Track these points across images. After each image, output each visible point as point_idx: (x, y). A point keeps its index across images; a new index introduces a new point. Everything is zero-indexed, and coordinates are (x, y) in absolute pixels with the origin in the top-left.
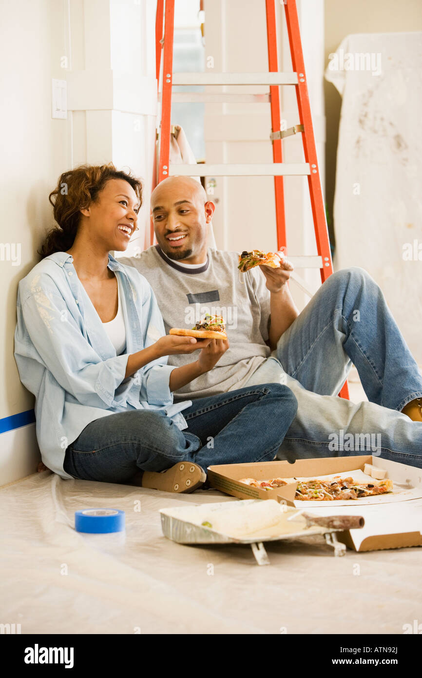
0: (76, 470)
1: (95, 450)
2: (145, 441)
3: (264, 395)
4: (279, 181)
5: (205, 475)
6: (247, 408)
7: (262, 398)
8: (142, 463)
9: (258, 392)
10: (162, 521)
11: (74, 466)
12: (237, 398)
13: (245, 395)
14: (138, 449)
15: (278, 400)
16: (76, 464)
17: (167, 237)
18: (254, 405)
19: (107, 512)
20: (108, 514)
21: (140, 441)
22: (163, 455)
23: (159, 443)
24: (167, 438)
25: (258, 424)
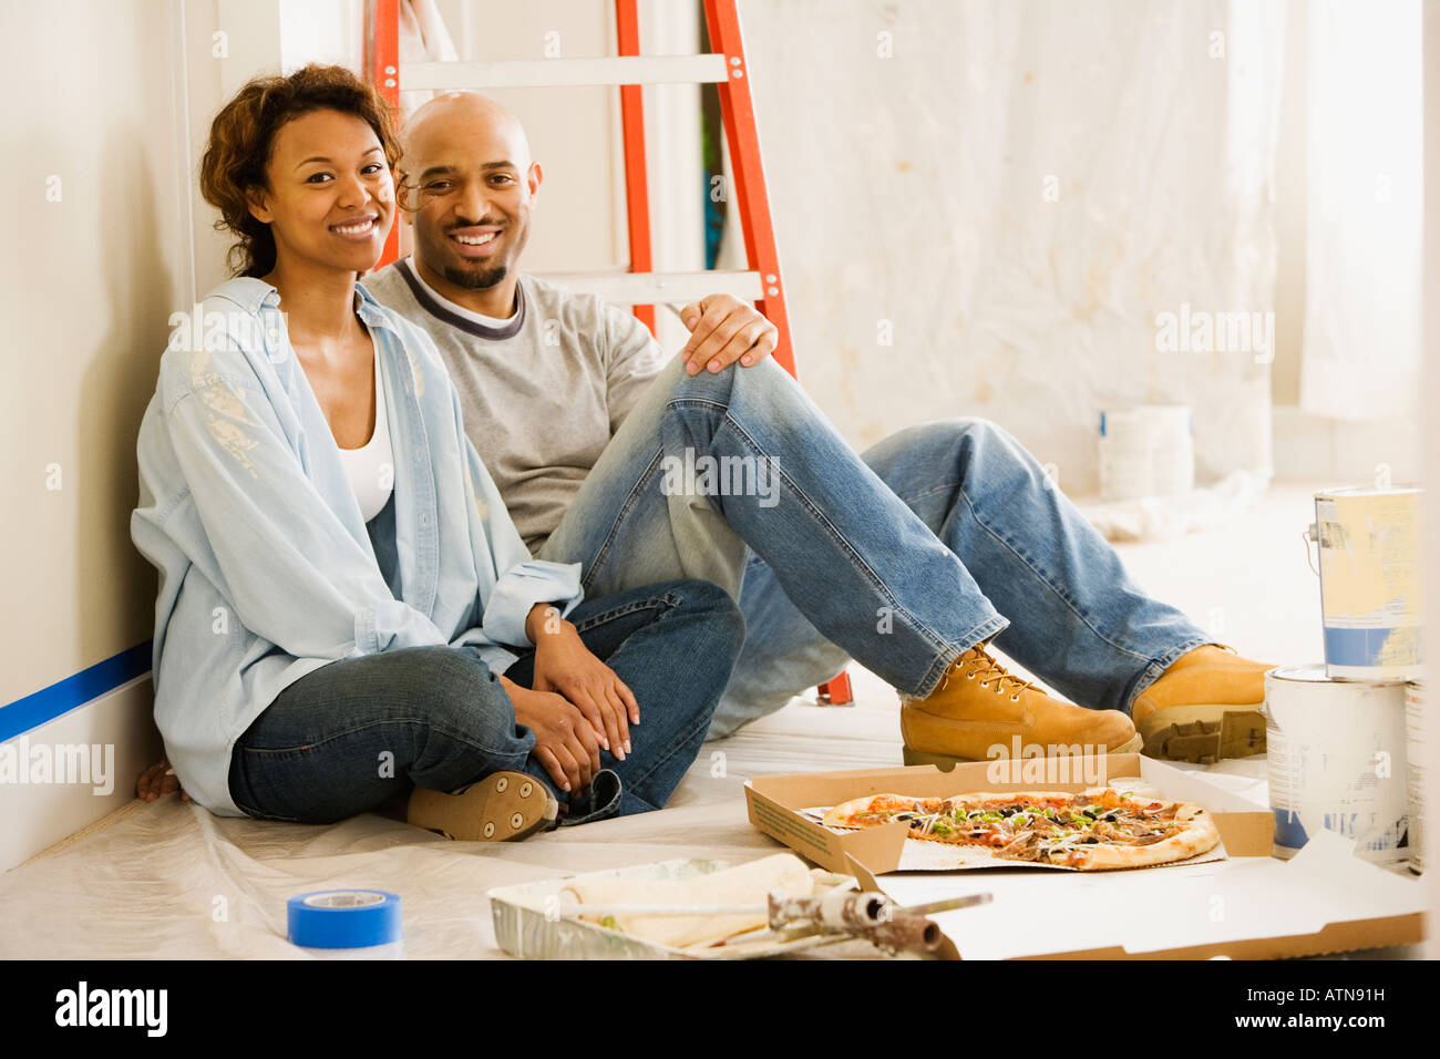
0: (252, 794)
1: (310, 743)
2: (441, 718)
3: (668, 608)
4: (631, 99)
5: (555, 805)
6: (632, 641)
7: (664, 616)
8: (427, 768)
9: (653, 603)
10: (495, 916)
11: (248, 783)
12: (606, 620)
13: (626, 612)
14: (424, 737)
15: (702, 620)
16: (254, 779)
17: (454, 232)
18: (647, 633)
19: (357, 898)
20: (359, 902)
21: (426, 718)
22: (478, 749)
23: (471, 722)
24: (488, 711)
25: (658, 677)
